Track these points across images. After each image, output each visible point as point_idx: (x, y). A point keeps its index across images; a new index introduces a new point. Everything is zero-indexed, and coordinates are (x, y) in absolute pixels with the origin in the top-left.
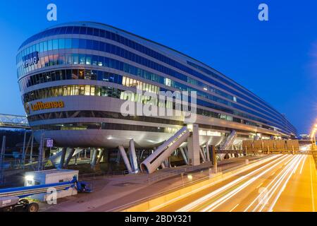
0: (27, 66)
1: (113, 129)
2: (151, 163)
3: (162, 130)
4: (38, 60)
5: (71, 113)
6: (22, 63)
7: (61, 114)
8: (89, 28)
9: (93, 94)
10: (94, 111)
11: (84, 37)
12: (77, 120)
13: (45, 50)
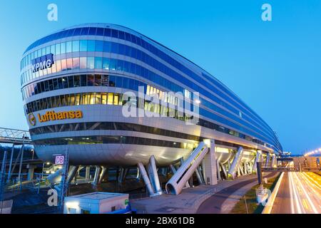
0: (37, 70)
1: (135, 144)
2: (178, 182)
3: (179, 145)
4: (53, 63)
5: (89, 125)
6: (30, 67)
7: (77, 126)
8: (113, 30)
9: (116, 104)
10: (116, 123)
11: (108, 39)
12: (97, 133)
13: (63, 52)
